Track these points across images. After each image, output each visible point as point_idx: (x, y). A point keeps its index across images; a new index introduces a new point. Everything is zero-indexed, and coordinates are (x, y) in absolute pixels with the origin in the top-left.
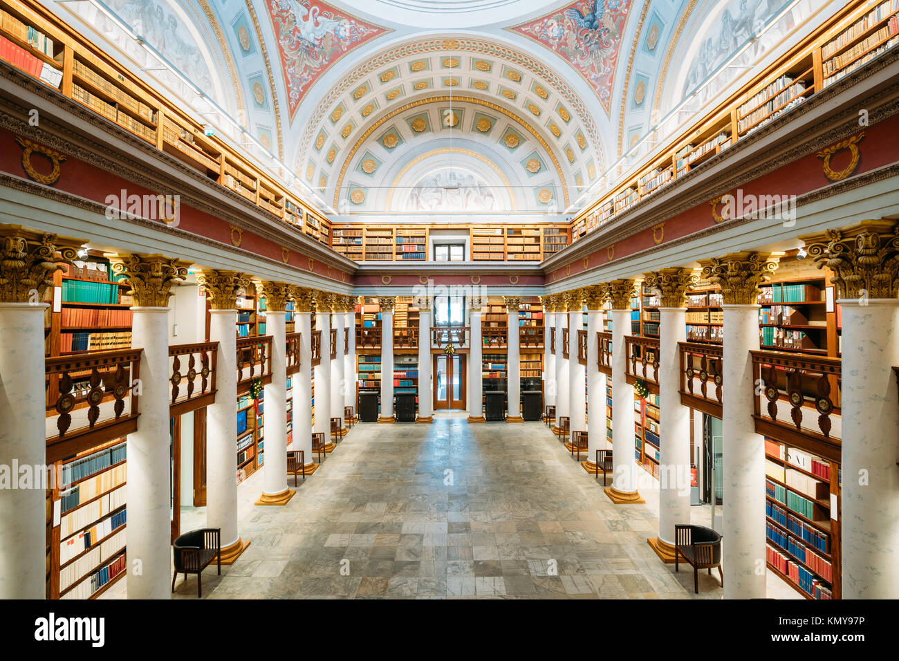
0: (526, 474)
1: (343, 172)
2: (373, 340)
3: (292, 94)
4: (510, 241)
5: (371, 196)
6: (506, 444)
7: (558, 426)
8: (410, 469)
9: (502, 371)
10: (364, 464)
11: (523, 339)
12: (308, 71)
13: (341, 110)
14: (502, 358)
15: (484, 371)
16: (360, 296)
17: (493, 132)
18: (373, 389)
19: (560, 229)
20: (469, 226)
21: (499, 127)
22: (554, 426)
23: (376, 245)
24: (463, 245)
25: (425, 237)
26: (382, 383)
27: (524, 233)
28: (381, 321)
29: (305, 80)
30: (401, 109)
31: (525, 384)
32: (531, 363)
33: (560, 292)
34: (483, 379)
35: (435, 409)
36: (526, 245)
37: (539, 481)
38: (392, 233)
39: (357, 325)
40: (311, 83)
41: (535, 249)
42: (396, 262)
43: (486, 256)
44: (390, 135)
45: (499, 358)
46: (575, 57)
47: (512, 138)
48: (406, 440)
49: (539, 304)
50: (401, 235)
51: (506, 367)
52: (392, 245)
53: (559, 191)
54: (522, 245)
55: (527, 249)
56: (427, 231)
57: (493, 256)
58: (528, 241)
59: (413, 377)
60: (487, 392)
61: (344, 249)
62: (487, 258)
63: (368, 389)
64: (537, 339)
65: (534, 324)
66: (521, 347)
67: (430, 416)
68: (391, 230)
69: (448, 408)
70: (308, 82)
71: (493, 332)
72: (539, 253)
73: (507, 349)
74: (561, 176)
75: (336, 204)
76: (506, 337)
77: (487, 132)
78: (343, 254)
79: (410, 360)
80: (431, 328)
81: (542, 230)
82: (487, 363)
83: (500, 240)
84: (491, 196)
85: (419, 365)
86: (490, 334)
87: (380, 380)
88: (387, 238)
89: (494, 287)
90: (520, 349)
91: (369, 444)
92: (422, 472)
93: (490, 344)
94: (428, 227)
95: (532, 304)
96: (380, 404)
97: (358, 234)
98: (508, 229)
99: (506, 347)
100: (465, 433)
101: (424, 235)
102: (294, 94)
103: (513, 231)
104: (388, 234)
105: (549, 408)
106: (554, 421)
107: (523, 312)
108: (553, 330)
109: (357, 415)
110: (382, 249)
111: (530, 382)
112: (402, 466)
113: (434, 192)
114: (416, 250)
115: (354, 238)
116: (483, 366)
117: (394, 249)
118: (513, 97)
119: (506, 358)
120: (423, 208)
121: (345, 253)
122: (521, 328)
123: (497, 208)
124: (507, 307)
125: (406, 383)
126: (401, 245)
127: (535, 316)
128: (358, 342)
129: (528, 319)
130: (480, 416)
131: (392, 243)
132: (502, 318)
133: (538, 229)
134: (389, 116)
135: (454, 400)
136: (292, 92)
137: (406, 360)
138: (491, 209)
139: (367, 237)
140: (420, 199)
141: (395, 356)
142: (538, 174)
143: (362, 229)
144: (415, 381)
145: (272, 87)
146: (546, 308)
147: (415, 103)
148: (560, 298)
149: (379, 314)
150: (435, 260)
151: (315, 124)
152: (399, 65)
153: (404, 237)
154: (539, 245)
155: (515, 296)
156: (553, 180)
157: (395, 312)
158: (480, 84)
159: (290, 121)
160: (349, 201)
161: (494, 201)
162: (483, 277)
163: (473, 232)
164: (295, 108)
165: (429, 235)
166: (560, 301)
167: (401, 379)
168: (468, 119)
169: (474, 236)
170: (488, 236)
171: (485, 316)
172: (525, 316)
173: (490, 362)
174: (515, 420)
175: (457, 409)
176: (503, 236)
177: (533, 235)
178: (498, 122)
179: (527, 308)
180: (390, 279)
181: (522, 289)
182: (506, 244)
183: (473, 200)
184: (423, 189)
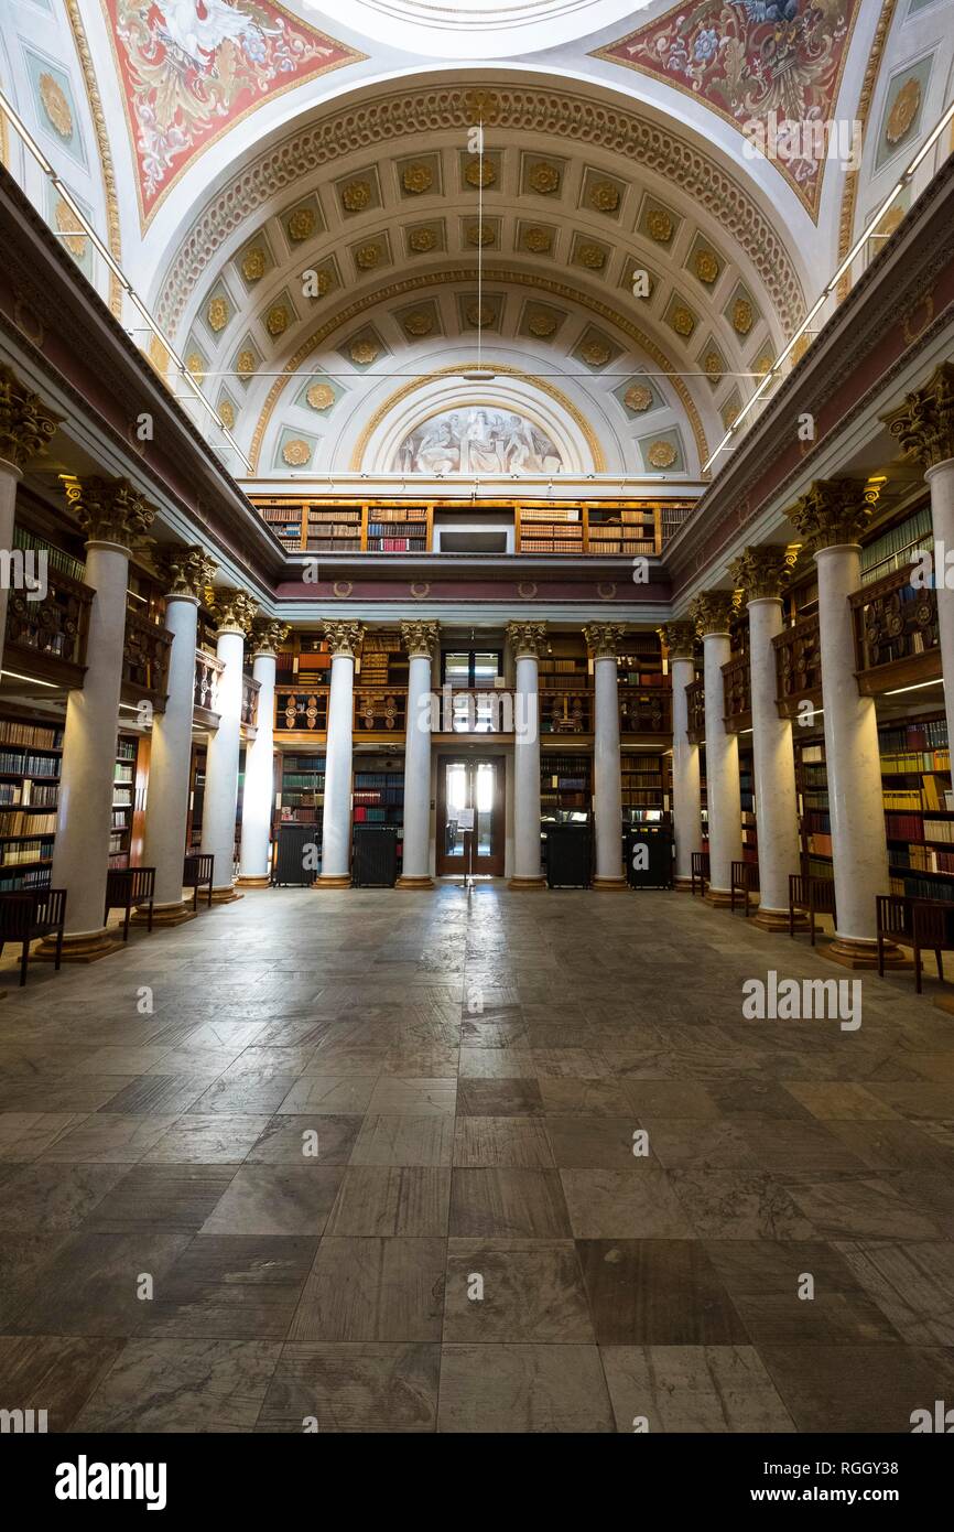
1: (269, 405)
3: (149, 167)
4: (592, 532)
11: (626, 727)
12: (184, 123)
14: (579, 765)
15: (543, 791)
17: (560, 336)
20: (514, 504)
21: (573, 325)
25: (425, 524)
27: (624, 517)
29: (178, 142)
30: (384, 294)
32: (641, 777)
35: (438, 874)
36: (626, 541)
40: (191, 151)
41: (645, 548)
44: (363, 340)
45: (573, 765)
46: (741, 101)
47: (596, 348)
50: (379, 519)
52: (359, 539)
53: (689, 440)
54: (619, 540)
55: (628, 548)
56: (430, 512)
58: (629, 533)
59: (393, 801)
66: (623, 744)
68: (358, 509)
69: (466, 871)
70: (185, 148)
74: (694, 417)
75: (252, 464)
77: (548, 336)
79: (389, 764)
80: (432, 690)
81: (658, 513)
82: (549, 777)
83: (571, 531)
84: (557, 454)
88: (350, 524)
89: (565, 603)
94: (432, 504)
95: (641, 658)
97: (293, 516)
98: (592, 510)
101: (423, 520)
102: (154, 166)
103: (600, 514)
104: (353, 517)
110: (339, 547)
113: (446, 447)
114: (408, 548)
115: (285, 524)
116: (541, 781)
117: (364, 546)
119: (591, 766)
126: (379, 539)
127: (646, 680)
131: (359, 535)
133: (650, 512)
134: (361, 305)
135: (480, 853)
136: (148, 160)
137: (381, 765)
139: (310, 523)
140: (418, 458)
142: (648, 414)
143: (301, 507)
145: (98, 124)
147: (412, 282)
151: (202, 255)
152: (377, 164)
153: (384, 523)
154: (653, 541)
155: (608, 623)
156: (677, 425)
157: (361, 669)
158: (537, 237)
159: (142, 223)
160: (280, 459)
161: (562, 463)
162: (543, 585)
163: (522, 515)
164: (154, 198)
165: (434, 523)
166: (714, 607)
167: (369, 806)
168: (513, 312)
169: (523, 522)
170: (550, 524)
171: (544, 678)
172: (625, 679)
173: (555, 773)
174: (611, 886)
175: (483, 874)
176: (581, 524)
177: (640, 522)
178: (569, 318)
179: (631, 664)
180: (351, 587)
181: (623, 608)
182: (586, 539)
183: (521, 461)
184: (424, 442)
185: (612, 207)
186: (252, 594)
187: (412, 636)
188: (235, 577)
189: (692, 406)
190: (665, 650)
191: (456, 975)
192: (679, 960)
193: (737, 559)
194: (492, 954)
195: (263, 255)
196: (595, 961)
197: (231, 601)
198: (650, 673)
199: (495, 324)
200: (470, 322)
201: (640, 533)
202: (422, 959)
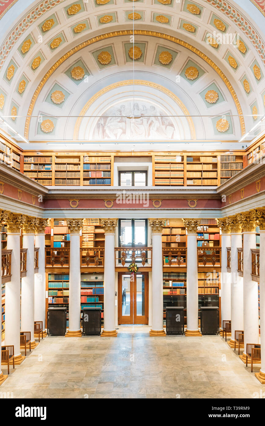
0: (203, 383)
2: (62, 259)
4: (189, 167)
5: (60, 125)
6: (184, 356)
7: (234, 340)
8: (93, 379)
9: (181, 288)
10: (51, 374)
11: (201, 258)
13: (30, 42)
14: (182, 276)
15: (164, 288)
16: (50, 219)
17: (174, 65)
18: (62, 305)
19: (236, 156)
20: (152, 154)
21: (180, 60)
22: (229, 339)
23: (65, 171)
24: (146, 172)
25: (110, 164)
26: (70, 300)
27: (203, 160)
28: (69, 242)
30: (87, 43)
31: (203, 300)
33: (234, 214)
34: (164, 296)
35: (119, 324)
36: (204, 171)
37: (214, 390)
38: (80, 161)
39: (46, 246)
41: (213, 175)
42: (83, 187)
43: (167, 182)
44: (78, 68)
45: (178, 276)
47: (192, 71)
48: (91, 352)
49: (216, 227)
50: (88, 162)
51: (185, 285)
52: (79, 171)
53: (236, 120)
54: (201, 171)
55: (205, 175)
56: (112, 158)
57: (174, 182)
58: (206, 167)
59: (99, 294)
60: (167, 307)
61: (34, 175)
62: (168, 184)
63: (57, 305)
64: (214, 258)
65: (211, 245)
66: (199, 266)
67: (114, 330)
68: (79, 157)
69: (131, 323)
71: (173, 252)
72: (216, 179)
73: (186, 267)
74: (238, 106)
75: (26, 133)
76: (185, 257)
77: (168, 64)
78: (33, 180)
79: (96, 278)
80: (115, 248)
81: (219, 158)
82: (168, 281)
83: (180, 167)
84: (172, 125)
85: (104, 283)
86: (170, 254)
87: (68, 297)
88: (75, 164)
89: (174, 210)
90: (198, 267)
91: (57, 356)
92: (105, 381)
93: (170, 263)
94: (113, 155)
95: (210, 226)
96: (68, 320)
97: (48, 161)
98: (188, 157)
99: (185, 266)
100: (147, 346)
101: (109, 162)
103: (192, 158)
104: (76, 161)
105: (225, 323)
106: (230, 335)
107: (201, 233)
108: (229, 250)
109: (46, 329)
110: (70, 175)
111: (208, 299)
112: (86, 376)
113: (119, 122)
114: (102, 176)
115: (44, 165)
116: (164, 284)
117: (81, 175)
118: (193, 30)
119: (185, 276)
120: (108, 137)
121: (36, 179)
122: (199, 248)
123: (177, 137)
124: (186, 228)
125: (92, 300)
126: (88, 171)
127: (212, 237)
128: (48, 262)
129: (205, 241)
130: (161, 330)
131: (79, 169)
132: (182, 239)
133: (215, 157)
134: (77, 48)
135: (137, 315)
137: (93, 278)
138: (172, 138)
139: (56, 164)
140: (106, 128)
141: (82, 274)
142: (216, 105)
143: (51, 156)
144: (101, 297)
146: (222, 230)
147: (100, 37)
148: (234, 221)
149: (67, 235)
150: (119, 185)
153: (91, 164)
154: (217, 171)
155: (194, 219)
156: (230, 111)
160: (39, 129)
161: (175, 130)
162: (164, 201)
163: (155, 159)
165: (114, 162)
166: (235, 222)
167: (88, 296)
168: (151, 53)
169: (156, 163)
170: (169, 163)
171: (166, 237)
172: (203, 237)
173: (171, 280)
174: (193, 334)
175: (139, 324)
176: (183, 163)
177: (211, 162)
178: (179, 55)
179: (205, 230)
180: (78, 203)
181: (200, 212)
182: (185, 171)
183: (155, 129)
185: (198, 13)
187: (106, 226)
189: (238, 101)
192: (205, 379)
196: (175, 380)
197: (28, 221)
198: (214, 233)
199: (142, 58)
200: (129, 57)
201: (210, 167)
202: (115, 381)
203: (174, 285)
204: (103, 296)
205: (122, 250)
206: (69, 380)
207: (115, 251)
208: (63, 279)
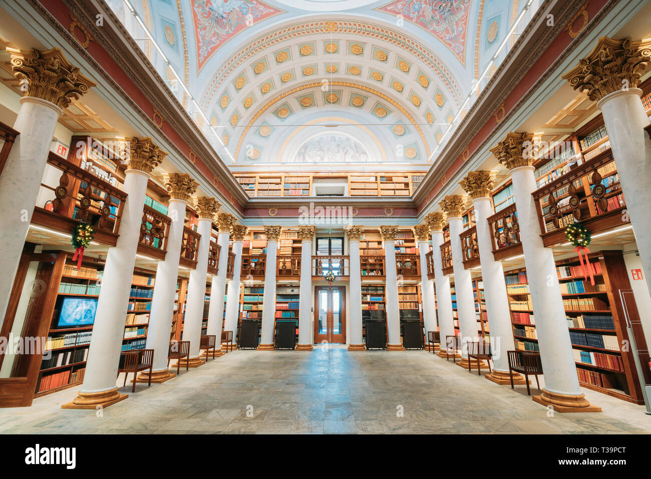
1: (244, 134)
3: (202, 52)
4: (383, 186)
5: (266, 153)
9: (380, 303)
11: (400, 273)
12: (216, 37)
14: (380, 290)
15: (363, 303)
17: (365, 106)
18: (256, 320)
20: (347, 174)
21: (371, 102)
23: (267, 190)
25: (309, 183)
27: (395, 179)
28: (266, 256)
29: (213, 43)
30: (292, 91)
31: (403, 316)
32: (408, 295)
34: (363, 311)
35: (315, 342)
36: (397, 190)
40: (218, 46)
44: (283, 109)
45: (377, 290)
46: (432, 25)
47: (381, 110)
49: (411, 241)
50: (289, 182)
51: (384, 301)
52: (280, 190)
53: (422, 149)
54: (394, 190)
55: (398, 193)
56: (311, 178)
59: (294, 308)
67: (309, 344)
68: (280, 178)
69: (328, 342)
70: (216, 45)
73: (385, 282)
74: (423, 137)
75: (236, 157)
76: (383, 271)
77: (361, 106)
79: (292, 291)
80: (312, 256)
81: (410, 178)
82: (366, 295)
83: (374, 186)
84: (365, 153)
85: (300, 296)
86: (368, 267)
87: (262, 311)
88: (276, 184)
89: (370, 217)
93: (368, 278)
94: (312, 175)
95: (406, 241)
97: (252, 180)
98: (381, 177)
99: (383, 281)
101: (308, 181)
102: (204, 51)
103: (385, 178)
104: (278, 181)
107: (397, 247)
110: (271, 193)
111: (407, 315)
113: (318, 151)
114: (301, 194)
115: (248, 184)
116: (362, 298)
117: (282, 193)
118: (381, 79)
119: (384, 290)
122: (397, 263)
125: (288, 315)
126: (288, 190)
127: (409, 251)
129: (402, 254)
130: (360, 344)
131: (280, 188)
132: (379, 252)
133: (407, 177)
134: (283, 95)
136: (202, 50)
137: (289, 291)
139: (259, 183)
141: (278, 287)
142: (404, 137)
143: (255, 177)
144: (296, 312)
146: (420, 237)
147: (303, 87)
149: (265, 249)
151: (220, 81)
152: (290, 46)
153: (291, 183)
154: (409, 189)
155: (390, 226)
156: (417, 141)
157: (281, 247)
158: (355, 70)
159: (197, 72)
160: (247, 157)
161: (368, 157)
162: (361, 210)
163: (350, 179)
164: (203, 63)
165: (313, 183)
166: (435, 220)
167: (283, 311)
168: (345, 97)
169: (351, 182)
170: (364, 183)
171: (363, 250)
172: (399, 251)
173: (369, 294)
174: (396, 348)
175: (337, 343)
176: (377, 183)
177: (402, 182)
178: (369, 99)
179: (401, 243)
180: (276, 211)
181: (396, 220)
182: (379, 189)
183: (350, 156)
184: (308, 149)
185: (385, 59)
186: (234, 216)
187: (303, 233)
188: (228, 209)
189: (422, 133)
190: (416, 237)
191: (323, 390)
192: (424, 382)
193: (442, 200)
194: (340, 381)
195: (243, 79)
196: (386, 383)
197: (225, 219)
198: (410, 247)
199: (338, 102)
200: (328, 101)
201: (402, 186)
202: (308, 382)
203: (372, 299)
204: (299, 310)
205: (319, 258)
206: (250, 381)
207: (312, 259)
208: (259, 292)
